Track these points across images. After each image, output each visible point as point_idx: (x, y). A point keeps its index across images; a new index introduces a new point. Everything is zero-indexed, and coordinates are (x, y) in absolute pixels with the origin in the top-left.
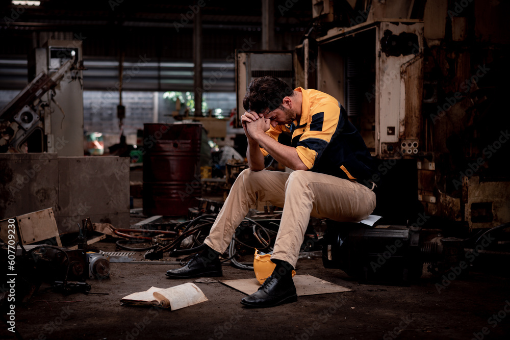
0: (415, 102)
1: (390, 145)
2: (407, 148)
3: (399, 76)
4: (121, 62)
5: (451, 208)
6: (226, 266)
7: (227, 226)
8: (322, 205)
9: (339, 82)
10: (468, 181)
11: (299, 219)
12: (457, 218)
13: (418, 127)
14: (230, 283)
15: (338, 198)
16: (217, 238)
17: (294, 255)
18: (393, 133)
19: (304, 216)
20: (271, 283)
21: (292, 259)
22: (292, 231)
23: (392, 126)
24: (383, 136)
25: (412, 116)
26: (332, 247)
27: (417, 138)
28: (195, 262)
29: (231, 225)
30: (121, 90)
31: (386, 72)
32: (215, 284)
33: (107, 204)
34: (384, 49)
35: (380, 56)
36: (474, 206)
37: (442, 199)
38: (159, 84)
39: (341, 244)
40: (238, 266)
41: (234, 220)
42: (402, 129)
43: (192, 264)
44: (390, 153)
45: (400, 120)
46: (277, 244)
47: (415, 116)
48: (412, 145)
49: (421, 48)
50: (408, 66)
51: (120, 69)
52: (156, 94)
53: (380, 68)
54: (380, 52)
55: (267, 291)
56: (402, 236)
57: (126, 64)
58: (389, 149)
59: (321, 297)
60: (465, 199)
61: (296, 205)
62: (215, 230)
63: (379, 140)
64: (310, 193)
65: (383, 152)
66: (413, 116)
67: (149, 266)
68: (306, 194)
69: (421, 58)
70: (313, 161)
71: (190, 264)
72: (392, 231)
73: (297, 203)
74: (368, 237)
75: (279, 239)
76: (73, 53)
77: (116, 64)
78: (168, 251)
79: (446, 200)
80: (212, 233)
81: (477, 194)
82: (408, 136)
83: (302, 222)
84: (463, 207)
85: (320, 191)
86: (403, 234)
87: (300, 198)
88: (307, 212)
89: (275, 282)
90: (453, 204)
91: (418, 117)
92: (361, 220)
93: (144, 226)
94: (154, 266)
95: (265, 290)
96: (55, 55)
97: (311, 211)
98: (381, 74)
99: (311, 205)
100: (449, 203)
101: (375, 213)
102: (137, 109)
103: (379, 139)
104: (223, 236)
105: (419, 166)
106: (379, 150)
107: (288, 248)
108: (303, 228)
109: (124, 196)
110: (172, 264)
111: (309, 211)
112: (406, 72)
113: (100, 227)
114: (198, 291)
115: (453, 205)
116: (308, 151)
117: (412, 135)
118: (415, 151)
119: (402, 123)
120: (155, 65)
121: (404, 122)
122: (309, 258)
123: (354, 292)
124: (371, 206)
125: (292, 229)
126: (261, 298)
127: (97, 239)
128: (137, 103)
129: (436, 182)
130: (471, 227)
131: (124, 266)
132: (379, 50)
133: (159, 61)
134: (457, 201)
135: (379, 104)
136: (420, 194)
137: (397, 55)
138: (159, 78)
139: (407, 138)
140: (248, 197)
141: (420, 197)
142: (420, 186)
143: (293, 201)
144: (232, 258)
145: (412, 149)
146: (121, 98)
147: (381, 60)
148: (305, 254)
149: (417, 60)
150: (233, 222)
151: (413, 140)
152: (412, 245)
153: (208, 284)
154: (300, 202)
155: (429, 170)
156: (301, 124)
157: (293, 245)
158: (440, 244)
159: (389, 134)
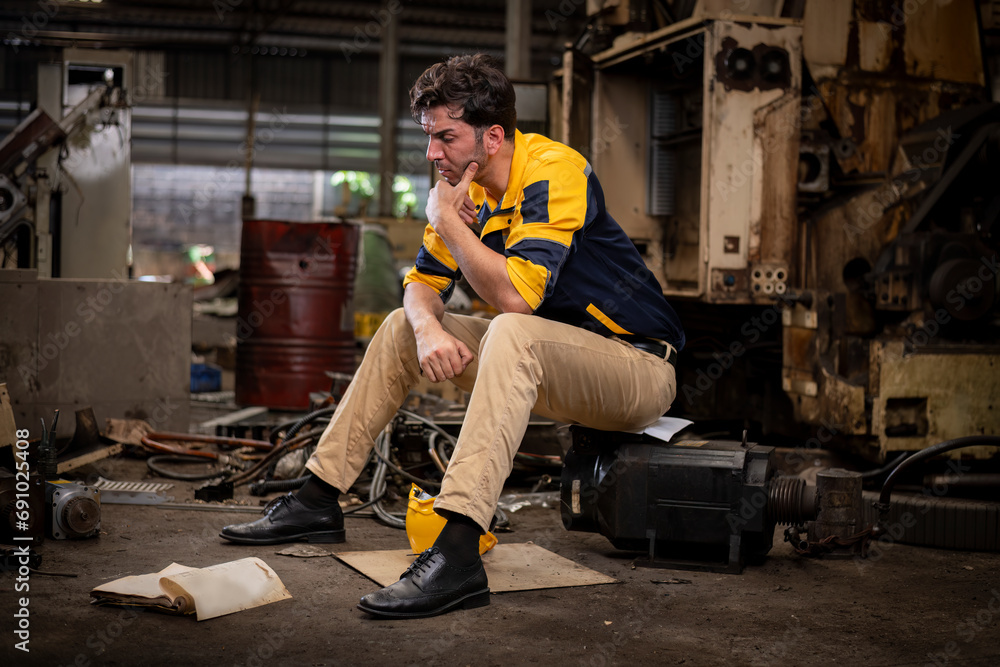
0: (783, 187)
1: (730, 276)
2: (763, 281)
3: (750, 132)
4: (251, 112)
5: (846, 407)
6: (363, 520)
7: (355, 431)
8: (559, 392)
9: (637, 145)
10: (881, 353)
11: (503, 423)
12: (858, 426)
13: (787, 239)
14: (354, 559)
15: (596, 378)
16: (331, 456)
17: (487, 503)
18: (736, 250)
19: (515, 415)
20: (430, 563)
21: (481, 511)
22: (484, 449)
23: (733, 233)
24: (714, 256)
25: (775, 217)
26: (582, 485)
27: (784, 262)
28: (284, 511)
29: (363, 429)
30: (249, 165)
31: (724, 122)
32: (322, 559)
33: (142, 380)
34: (720, 75)
35: (712, 89)
36: (893, 404)
37: (828, 388)
38: (326, 158)
39: (601, 479)
40: (386, 519)
41: (371, 416)
42: (755, 242)
43: (277, 515)
44: (728, 291)
45: (751, 222)
46: (449, 476)
47: (782, 217)
48: (775, 276)
49: (796, 78)
50: (769, 112)
51: (250, 125)
52: (319, 177)
53: (711, 115)
54: (712, 82)
55: (420, 582)
56: (730, 465)
57: (261, 117)
58: (728, 283)
59: (544, 595)
60: (875, 390)
61: (499, 390)
62: (329, 439)
63: (707, 263)
64: (533, 365)
65: (714, 288)
66: (778, 215)
67: (197, 515)
68: (523, 366)
69: (795, 96)
70: (541, 292)
71: (272, 515)
72: (710, 452)
73: (502, 386)
74: (659, 465)
75: (455, 464)
76: (109, 74)
77: (240, 116)
78: (247, 483)
79: (836, 391)
80: (322, 445)
81: (898, 379)
82: (766, 257)
83: (510, 429)
84: (869, 407)
85: (557, 360)
86: (732, 461)
87: (510, 375)
88: (523, 406)
89: (437, 563)
90: (850, 398)
91: (786, 219)
92: (645, 428)
93: (219, 429)
94: (208, 514)
95: (415, 578)
96: (78, 77)
97: (531, 405)
98: (713, 127)
99: (532, 392)
100: (843, 396)
101: (673, 413)
102: (282, 203)
103: (706, 259)
104: (344, 451)
105: (787, 318)
106: (705, 284)
107: (474, 485)
108: (512, 442)
109: (177, 364)
110: (248, 511)
111: (527, 405)
112: (764, 124)
113: (123, 427)
114: (269, 577)
115: (851, 401)
116: (529, 268)
117: (774, 255)
118: (780, 288)
119: (755, 230)
120: (317, 119)
121: (759, 228)
122: (545, 505)
123: (621, 583)
124: (666, 397)
125: (483, 442)
126: (403, 597)
127: (102, 453)
128: (282, 193)
129: (817, 353)
130: (885, 446)
131: (143, 514)
132: (711, 78)
133: (327, 113)
134: (858, 392)
135: (709, 187)
136: (788, 376)
137: (748, 89)
138: (326, 145)
139: (763, 261)
140: (401, 370)
141: (787, 384)
142: (787, 359)
143: (493, 380)
144: (375, 502)
145: (774, 283)
146: (248, 182)
147: (714, 98)
148: (537, 498)
149: (787, 102)
150: (367, 422)
151: (775, 266)
152: (750, 484)
153: (305, 558)
154: (508, 384)
155: (804, 328)
156: (504, 206)
157: (486, 479)
158: (811, 483)
159: (727, 250)
